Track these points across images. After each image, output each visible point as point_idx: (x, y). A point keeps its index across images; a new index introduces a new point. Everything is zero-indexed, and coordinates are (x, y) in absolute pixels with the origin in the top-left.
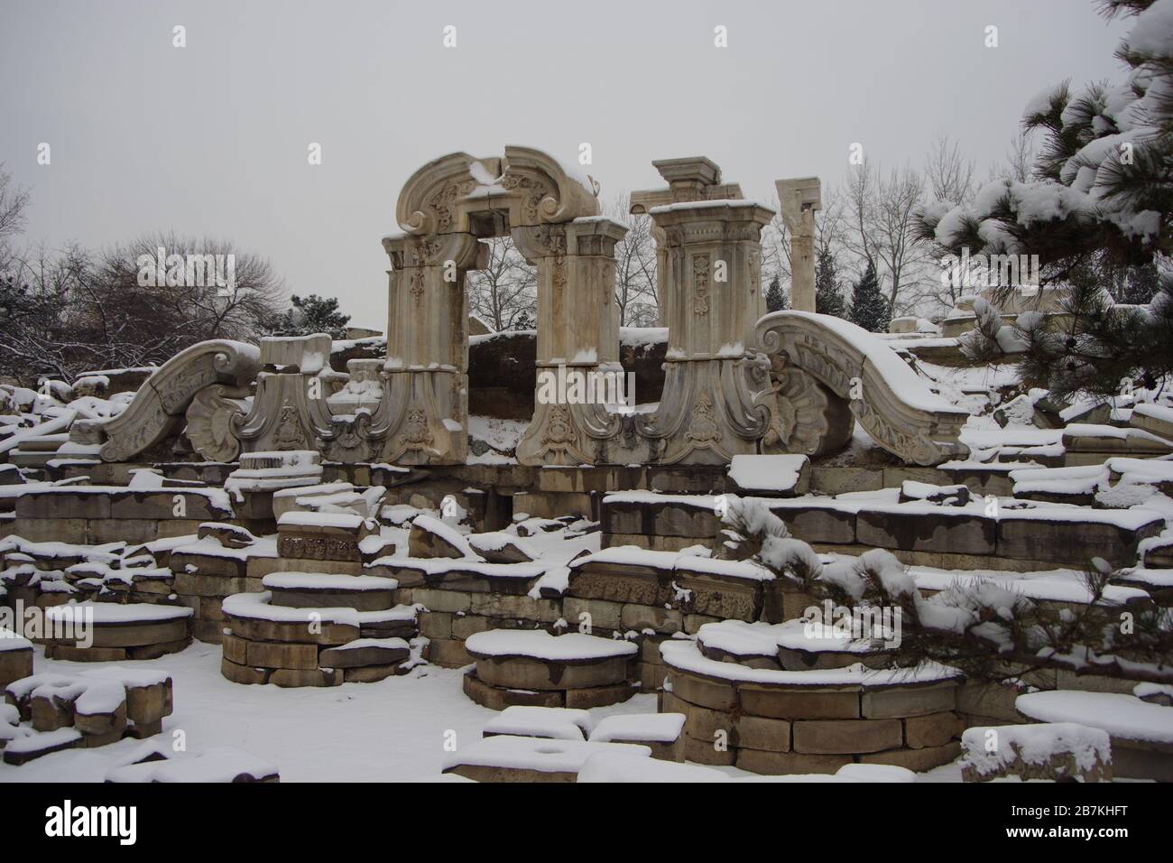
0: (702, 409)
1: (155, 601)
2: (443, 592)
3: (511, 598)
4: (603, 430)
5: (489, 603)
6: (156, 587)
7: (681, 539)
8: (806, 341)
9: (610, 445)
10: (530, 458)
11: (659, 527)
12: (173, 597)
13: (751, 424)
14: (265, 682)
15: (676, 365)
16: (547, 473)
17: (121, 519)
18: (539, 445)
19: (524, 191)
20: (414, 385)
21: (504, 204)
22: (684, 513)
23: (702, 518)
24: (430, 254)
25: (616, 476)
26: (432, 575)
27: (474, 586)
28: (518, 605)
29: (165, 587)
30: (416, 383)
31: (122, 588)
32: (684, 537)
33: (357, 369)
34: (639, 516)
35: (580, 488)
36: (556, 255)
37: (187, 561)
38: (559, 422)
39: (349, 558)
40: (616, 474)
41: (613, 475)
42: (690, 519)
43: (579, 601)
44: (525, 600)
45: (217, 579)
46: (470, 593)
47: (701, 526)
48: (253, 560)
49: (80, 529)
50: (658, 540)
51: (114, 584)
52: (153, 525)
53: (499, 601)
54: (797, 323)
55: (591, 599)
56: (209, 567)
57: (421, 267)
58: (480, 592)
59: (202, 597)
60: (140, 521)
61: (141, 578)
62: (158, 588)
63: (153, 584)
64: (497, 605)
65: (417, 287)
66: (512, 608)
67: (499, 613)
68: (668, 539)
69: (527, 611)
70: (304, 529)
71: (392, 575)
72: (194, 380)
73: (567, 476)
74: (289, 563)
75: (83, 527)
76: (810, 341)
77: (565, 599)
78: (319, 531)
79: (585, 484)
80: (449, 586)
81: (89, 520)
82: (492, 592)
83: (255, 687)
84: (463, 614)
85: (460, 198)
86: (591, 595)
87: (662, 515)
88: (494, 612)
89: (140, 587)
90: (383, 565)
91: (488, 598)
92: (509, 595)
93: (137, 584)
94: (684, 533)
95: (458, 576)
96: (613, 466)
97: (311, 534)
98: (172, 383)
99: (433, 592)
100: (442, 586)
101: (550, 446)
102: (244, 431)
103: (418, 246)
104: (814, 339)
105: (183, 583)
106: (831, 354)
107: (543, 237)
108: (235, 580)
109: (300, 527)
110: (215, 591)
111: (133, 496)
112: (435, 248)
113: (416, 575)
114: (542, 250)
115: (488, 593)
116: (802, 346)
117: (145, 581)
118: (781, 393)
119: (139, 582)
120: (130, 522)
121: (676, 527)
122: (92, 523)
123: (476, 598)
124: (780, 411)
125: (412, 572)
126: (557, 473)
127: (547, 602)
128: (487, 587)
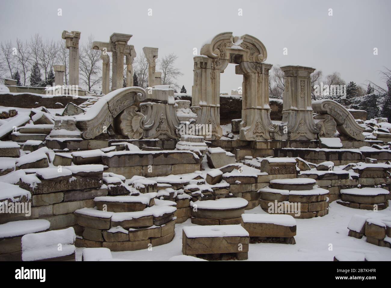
0: (303, 125)
1: (224, 197)
2: (323, 181)
3: (344, 180)
4: (273, 130)
5: (337, 182)
6: (223, 191)
7: (349, 161)
8: (332, 108)
9: (275, 134)
10: (250, 138)
11: (343, 158)
12: (231, 194)
13: (315, 129)
14: (316, 216)
15: (294, 111)
16: (259, 143)
17: (157, 165)
18: (252, 134)
19: (248, 50)
20: (210, 111)
21: (241, 53)
22: (350, 154)
23: (355, 155)
24: (217, 65)
25: (280, 144)
26: (320, 176)
27: (333, 178)
28: (346, 182)
29: (227, 191)
30: (211, 111)
31: (209, 193)
32: (350, 160)
33: (184, 104)
34: (337, 155)
35: (269, 147)
36: (258, 73)
37: (235, 179)
38: (260, 127)
39: (292, 173)
40: (280, 143)
41: (279, 143)
42: (352, 155)
43: (363, 179)
44: (348, 180)
45: (247, 185)
46: (331, 180)
47: (354, 157)
48: (260, 176)
49: (139, 171)
50: (342, 161)
51: (206, 192)
52: (170, 167)
53: (340, 181)
54: (332, 103)
55: (365, 178)
56: (245, 181)
57: (214, 69)
58: (335, 179)
59: (243, 193)
60: (165, 166)
61: (217, 188)
62: (224, 192)
63: (223, 190)
64: (340, 182)
65: (213, 77)
66: (344, 183)
67: (340, 185)
68: (345, 161)
69: (349, 183)
70: (279, 164)
71: (307, 177)
72: (126, 103)
73: (265, 144)
74: (273, 176)
75: (140, 170)
76: (333, 108)
77: (359, 179)
78: (284, 164)
79: (271, 146)
80: (325, 178)
81: (143, 166)
82: (338, 179)
83: (314, 218)
84: (330, 186)
85: (227, 48)
86: (365, 177)
87: (344, 155)
88: (339, 184)
89: (217, 192)
90: (304, 174)
91: (337, 181)
92: (343, 179)
93: (215, 191)
94: (350, 159)
95: (329, 175)
96: (277, 140)
97: (280, 165)
98: (115, 104)
99: (320, 181)
100: (323, 179)
101: (257, 134)
102: (145, 126)
103: (213, 62)
104: (334, 108)
105: (234, 188)
106: (338, 112)
107: (254, 67)
108: (254, 185)
109: (278, 163)
110: (246, 190)
111: (163, 155)
112: (219, 64)
113: (315, 176)
114: (254, 70)
115: (337, 179)
116: (331, 109)
117: (218, 189)
118: (324, 121)
119: (216, 190)
120: (160, 166)
121: (348, 158)
122: (144, 168)
123: (334, 181)
124: (324, 126)
125: (313, 175)
126: (262, 143)
127: (355, 180)
128: (337, 177)
